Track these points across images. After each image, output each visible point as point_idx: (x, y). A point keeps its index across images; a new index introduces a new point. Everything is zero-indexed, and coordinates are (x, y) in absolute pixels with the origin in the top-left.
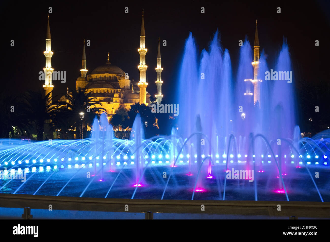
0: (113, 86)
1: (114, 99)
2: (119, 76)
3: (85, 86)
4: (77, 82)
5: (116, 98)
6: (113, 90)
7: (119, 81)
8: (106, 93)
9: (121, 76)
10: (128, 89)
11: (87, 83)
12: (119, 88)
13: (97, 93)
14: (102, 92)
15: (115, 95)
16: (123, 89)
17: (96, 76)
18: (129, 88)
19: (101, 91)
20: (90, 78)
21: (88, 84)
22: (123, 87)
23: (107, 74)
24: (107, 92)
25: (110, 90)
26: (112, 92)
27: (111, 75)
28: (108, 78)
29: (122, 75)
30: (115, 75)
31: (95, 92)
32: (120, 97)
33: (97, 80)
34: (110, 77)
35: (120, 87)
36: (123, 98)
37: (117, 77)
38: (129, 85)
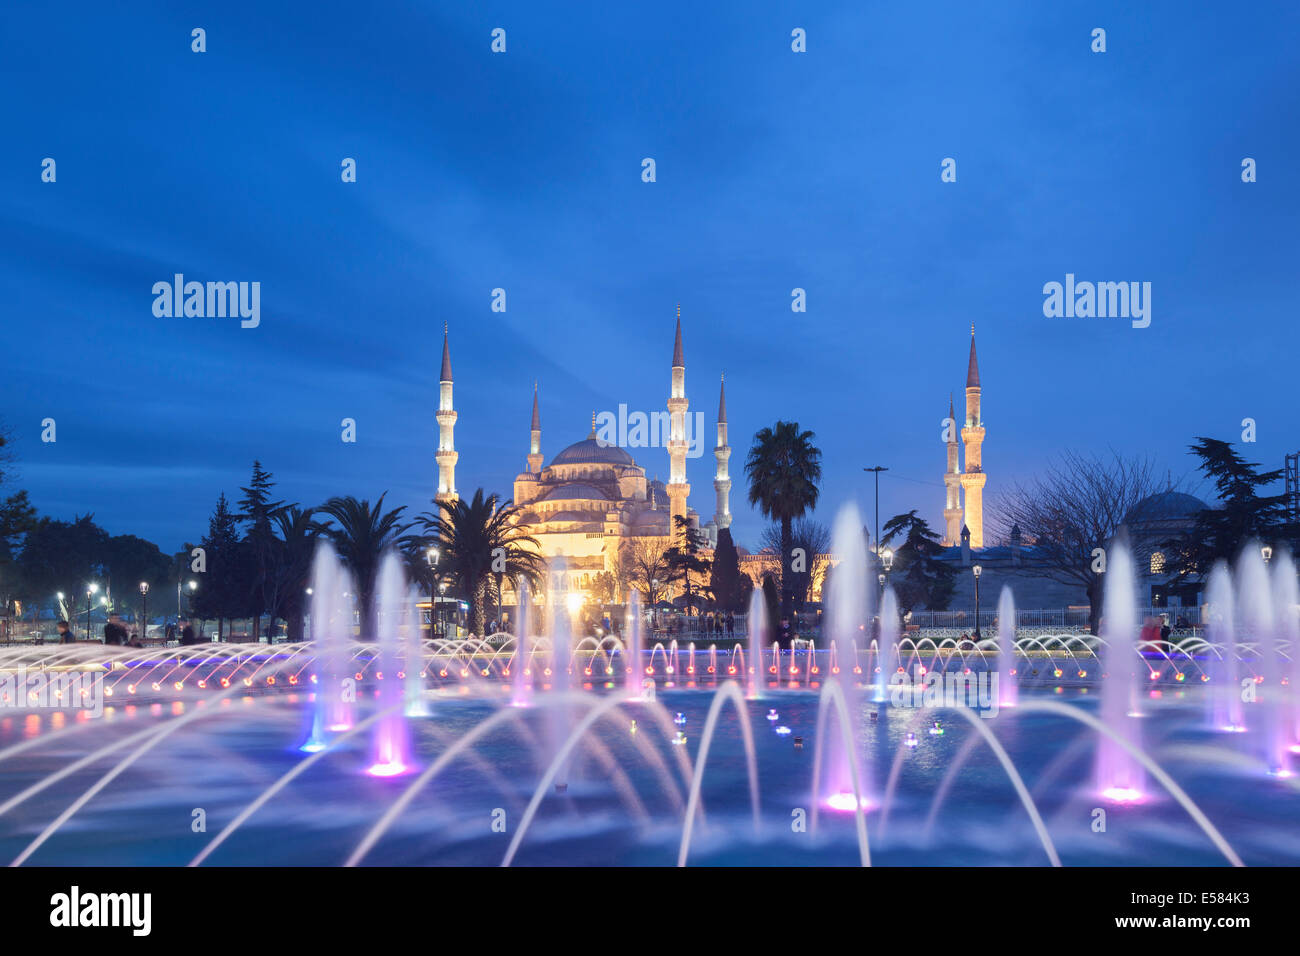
0: (605, 494)
1: (608, 526)
2: (620, 470)
3: (536, 495)
4: (517, 485)
5: (612, 523)
6: (604, 503)
7: (620, 480)
8: (587, 511)
9: (624, 469)
10: (643, 502)
11: (541, 487)
12: (620, 499)
13: (564, 512)
14: (578, 509)
15: (608, 516)
16: (630, 501)
17: (564, 471)
18: (645, 498)
19: (573, 506)
20: (547, 474)
21: (543, 490)
22: (629, 496)
23: (591, 464)
24: (589, 509)
25: (597, 504)
26: (603, 508)
27: (600, 466)
28: (592, 474)
29: (629, 466)
30: (610, 466)
31: (560, 509)
32: (621, 521)
33: (566, 478)
34: (597, 471)
35: (623, 495)
36: (627, 525)
37: (616, 471)
38: (645, 492)
